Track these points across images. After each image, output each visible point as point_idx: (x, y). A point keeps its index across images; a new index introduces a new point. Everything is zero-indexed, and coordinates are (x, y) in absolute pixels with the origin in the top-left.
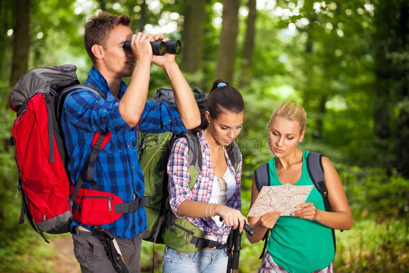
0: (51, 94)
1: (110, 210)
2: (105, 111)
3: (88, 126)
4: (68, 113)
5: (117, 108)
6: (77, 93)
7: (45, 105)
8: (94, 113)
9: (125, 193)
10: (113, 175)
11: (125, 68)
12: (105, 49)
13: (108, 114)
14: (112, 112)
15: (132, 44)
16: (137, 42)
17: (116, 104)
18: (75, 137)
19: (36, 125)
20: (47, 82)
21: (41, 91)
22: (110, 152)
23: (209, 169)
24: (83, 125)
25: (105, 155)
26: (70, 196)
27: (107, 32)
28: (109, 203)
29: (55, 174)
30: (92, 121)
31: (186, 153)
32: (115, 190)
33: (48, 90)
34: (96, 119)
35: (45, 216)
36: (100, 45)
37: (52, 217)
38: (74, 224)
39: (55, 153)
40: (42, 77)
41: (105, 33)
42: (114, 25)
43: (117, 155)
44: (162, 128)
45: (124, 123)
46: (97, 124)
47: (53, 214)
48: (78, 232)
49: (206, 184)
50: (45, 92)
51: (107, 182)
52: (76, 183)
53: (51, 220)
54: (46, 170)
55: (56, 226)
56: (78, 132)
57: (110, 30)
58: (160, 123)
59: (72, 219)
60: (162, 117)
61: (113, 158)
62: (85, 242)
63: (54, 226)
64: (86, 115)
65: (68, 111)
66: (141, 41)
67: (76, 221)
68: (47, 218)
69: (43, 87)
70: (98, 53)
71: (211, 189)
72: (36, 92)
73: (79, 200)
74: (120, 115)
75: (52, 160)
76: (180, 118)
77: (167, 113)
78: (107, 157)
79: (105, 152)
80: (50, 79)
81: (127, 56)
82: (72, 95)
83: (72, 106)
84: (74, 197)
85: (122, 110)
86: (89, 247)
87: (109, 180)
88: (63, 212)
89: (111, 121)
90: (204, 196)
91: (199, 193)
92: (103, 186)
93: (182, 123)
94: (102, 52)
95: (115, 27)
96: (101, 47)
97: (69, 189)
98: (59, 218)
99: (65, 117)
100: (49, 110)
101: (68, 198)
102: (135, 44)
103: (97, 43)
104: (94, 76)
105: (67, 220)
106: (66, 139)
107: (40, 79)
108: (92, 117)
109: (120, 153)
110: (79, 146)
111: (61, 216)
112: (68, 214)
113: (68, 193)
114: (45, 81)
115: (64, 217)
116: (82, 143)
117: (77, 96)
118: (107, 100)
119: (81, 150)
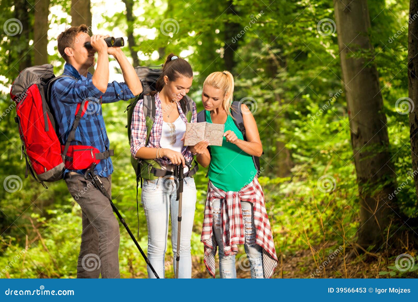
0: (41, 84)
1: (93, 157)
2: (84, 87)
3: (73, 100)
4: (57, 93)
5: (92, 83)
6: (63, 80)
7: (39, 92)
8: (76, 89)
9: (100, 146)
10: (91, 134)
11: (88, 60)
12: (74, 49)
13: (86, 88)
14: (89, 86)
15: (92, 43)
16: (94, 40)
17: (90, 81)
18: (62, 110)
19: (34, 106)
20: (38, 76)
21: (35, 82)
22: (87, 119)
23: (160, 118)
24: (69, 100)
25: (84, 121)
26: (62, 152)
27: (73, 38)
28: (92, 153)
29: (51, 138)
30: (76, 96)
31: (141, 110)
32: (93, 144)
33: (39, 82)
34: (78, 94)
35: (45, 169)
36: (70, 47)
37: (51, 168)
38: (66, 171)
39: (49, 123)
40: (34, 73)
41: (72, 39)
42: (77, 32)
43: (92, 121)
44: (117, 98)
45: (99, 92)
46: (79, 97)
47: (52, 166)
48: (70, 176)
49: (158, 129)
50: (38, 83)
51: (87, 140)
52: (65, 143)
53: (50, 170)
54: (44, 136)
55: (54, 175)
56: (65, 106)
57: (75, 37)
58: (115, 95)
59: (65, 168)
60: (116, 90)
61: (90, 122)
62: (79, 181)
63: (53, 175)
64: (71, 92)
65: (57, 92)
66: (97, 39)
67: (68, 169)
68: (48, 170)
69: (36, 79)
70: (70, 53)
71: (161, 132)
72: (31, 84)
73: (69, 154)
74: (95, 87)
75: (47, 129)
76: (128, 88)
77: (119, 87)
78: (86, 123)
79: (84, 119)
80: (40, 74)
81: (88, 52)
82: (59, 81)
83: (60, 89)
84: (65, 152)
85: (95, 84)
86: (82, 184)
87: (89, 137)
88: (59, 164)
89: (90, 92)
90: (158, 137)
91: (154, 136)
92: (86, 142)
93: (131, 91)
94: (72, 52)
95: (78, 34)
96: (71, 49)
97: (60, 148)
98: (56, 169)
99: (54, 98)
100: (42, 95)
101: (61, 154)
102: (93, 42)
103: (67, 47)
104: (69, 69)
105: (62, 169)
106: (56, 112)
107: (33, 75)
108: (76, 93)
109: (94, 119)
110: (67, 115)
111: (57, 167)
112: (62, 165)
113: (60, 150)
114: (37, 76)
115: (60, 167)
116: (68, 113)
117: (63, 82)
118: (83, 80)
119: (68, 118)
